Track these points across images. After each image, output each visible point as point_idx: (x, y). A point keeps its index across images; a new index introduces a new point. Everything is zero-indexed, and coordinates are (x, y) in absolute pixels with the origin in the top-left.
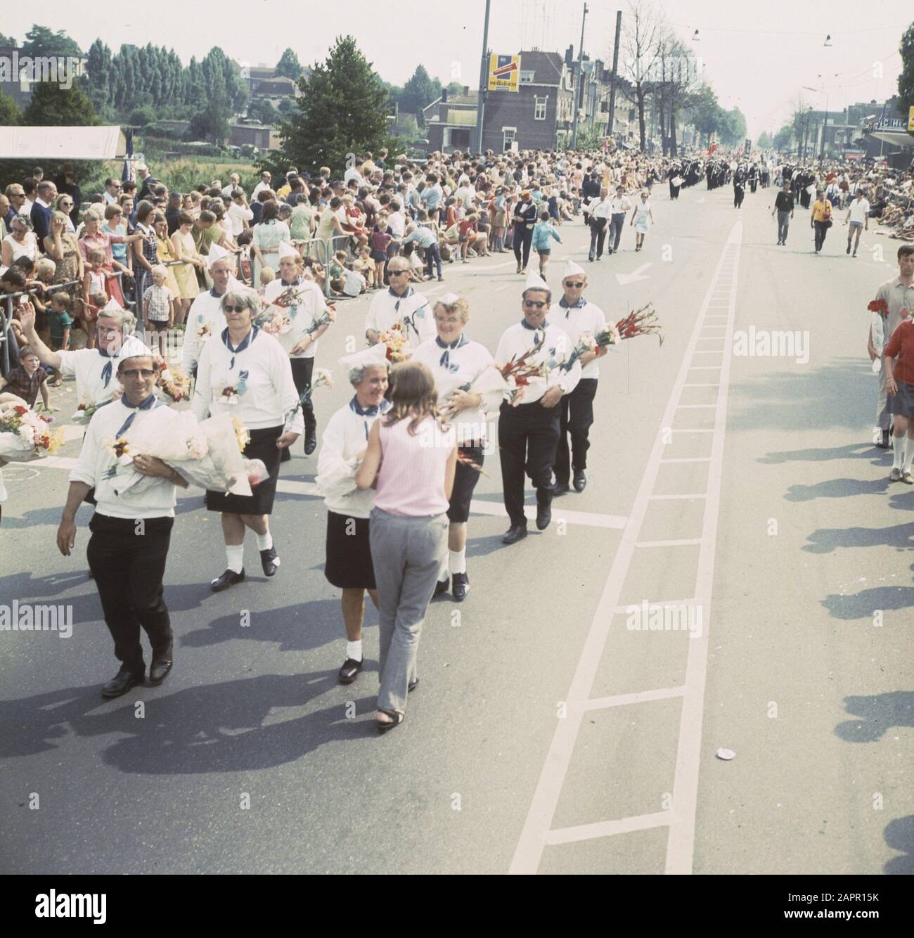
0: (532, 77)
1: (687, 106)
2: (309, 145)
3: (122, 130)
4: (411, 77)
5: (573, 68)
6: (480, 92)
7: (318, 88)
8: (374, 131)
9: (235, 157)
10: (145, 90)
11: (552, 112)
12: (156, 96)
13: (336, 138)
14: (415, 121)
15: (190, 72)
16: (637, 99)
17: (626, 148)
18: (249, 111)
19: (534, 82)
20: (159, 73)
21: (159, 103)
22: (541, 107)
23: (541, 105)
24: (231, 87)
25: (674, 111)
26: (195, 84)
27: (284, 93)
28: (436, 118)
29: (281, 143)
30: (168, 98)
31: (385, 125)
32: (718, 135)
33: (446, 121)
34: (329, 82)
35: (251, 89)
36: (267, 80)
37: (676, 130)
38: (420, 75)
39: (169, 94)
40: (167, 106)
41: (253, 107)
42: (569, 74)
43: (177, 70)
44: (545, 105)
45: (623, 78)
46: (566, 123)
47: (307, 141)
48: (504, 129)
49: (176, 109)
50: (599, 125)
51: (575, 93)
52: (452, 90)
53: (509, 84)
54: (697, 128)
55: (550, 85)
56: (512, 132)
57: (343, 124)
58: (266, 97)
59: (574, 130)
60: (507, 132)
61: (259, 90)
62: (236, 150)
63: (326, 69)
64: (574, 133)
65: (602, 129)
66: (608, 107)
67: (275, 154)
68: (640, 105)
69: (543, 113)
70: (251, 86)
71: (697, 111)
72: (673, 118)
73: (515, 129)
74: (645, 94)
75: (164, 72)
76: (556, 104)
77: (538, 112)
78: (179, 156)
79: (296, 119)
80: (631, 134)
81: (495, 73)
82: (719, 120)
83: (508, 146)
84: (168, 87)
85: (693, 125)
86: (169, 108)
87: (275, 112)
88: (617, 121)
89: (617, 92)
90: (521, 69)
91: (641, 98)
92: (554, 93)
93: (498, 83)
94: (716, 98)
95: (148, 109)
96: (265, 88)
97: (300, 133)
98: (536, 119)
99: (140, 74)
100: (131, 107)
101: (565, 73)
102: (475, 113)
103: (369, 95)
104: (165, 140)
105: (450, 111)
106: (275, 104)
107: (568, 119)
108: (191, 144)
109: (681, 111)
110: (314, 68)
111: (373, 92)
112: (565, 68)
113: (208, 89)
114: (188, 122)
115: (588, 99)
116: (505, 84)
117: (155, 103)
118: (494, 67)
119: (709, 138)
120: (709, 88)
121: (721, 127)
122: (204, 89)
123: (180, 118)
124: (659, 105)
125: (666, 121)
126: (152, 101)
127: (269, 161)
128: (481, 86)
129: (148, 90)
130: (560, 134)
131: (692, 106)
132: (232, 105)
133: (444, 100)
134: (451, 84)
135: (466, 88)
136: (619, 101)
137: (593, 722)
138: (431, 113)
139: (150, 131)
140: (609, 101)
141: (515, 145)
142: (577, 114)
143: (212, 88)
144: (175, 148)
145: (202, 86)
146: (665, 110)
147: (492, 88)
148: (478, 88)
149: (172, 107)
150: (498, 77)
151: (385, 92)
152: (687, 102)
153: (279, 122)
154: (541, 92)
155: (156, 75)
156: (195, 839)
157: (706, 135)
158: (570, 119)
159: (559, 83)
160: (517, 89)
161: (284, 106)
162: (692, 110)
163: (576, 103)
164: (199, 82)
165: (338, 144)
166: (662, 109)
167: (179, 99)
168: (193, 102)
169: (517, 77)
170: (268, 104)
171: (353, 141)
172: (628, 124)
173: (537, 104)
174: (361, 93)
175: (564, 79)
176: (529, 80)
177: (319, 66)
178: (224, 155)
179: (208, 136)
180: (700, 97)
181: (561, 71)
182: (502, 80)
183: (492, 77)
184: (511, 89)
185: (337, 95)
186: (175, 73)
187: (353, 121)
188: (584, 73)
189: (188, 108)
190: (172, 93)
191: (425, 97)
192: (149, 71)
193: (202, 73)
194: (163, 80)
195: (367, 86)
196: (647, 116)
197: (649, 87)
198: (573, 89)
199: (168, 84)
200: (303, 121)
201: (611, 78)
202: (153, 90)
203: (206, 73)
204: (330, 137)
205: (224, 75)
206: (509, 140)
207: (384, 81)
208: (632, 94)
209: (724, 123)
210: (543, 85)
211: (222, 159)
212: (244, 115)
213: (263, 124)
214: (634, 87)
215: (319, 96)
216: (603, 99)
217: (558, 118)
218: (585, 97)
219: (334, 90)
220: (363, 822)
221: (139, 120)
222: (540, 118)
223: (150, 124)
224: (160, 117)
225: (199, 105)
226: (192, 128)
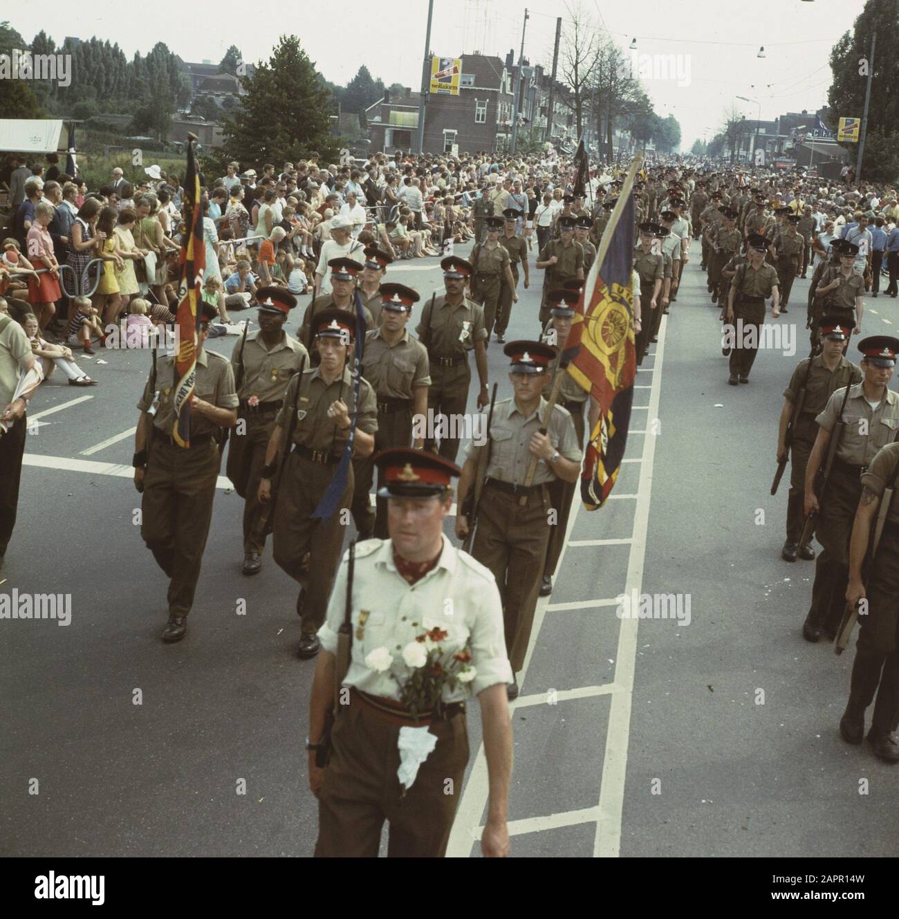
0: (472, 80)
1: (623, 113)
2: (252, 143)
3: (65, 124)
4: (354, 77)
5: (513, 72)
6: (421, 94)
7: (261, 87)
8: (317, 131)
9: (178, 152)
10: (88, 84)
11: (492, 115)
12: (99, 90)
13: (278, 137)
14: (358, 121)
15: (134, 67)
16: (574, 105)
17: (563, 153)
18: (193, 107)
19: (476, 85)
20: (103, 67)
21: (103, 97)
22: (481, 110)
23: (481, 108)
24: (174, 83)
25: (610, 117)
26: (139, 79)
27: (229, 90)
28: (377, 119)
29: (224, 141)
30: (111, 92)
31: (328, 125)
32: (654, 142)
33: (388, 122)
34: (272, 81)
35: (195, 85)
36: (211, 77)
37: (613, 137)
38: (364, 74)
39: (113, 89)
40: (110, 100)
41: (196, 104)
42: (509, 79)
43: (121, 65)
44: (485, 108)
45: (562, 83)
46: (506, 127)
47: (250, 139)
48: (445, 131)
49: (119, 104)
50: (537, 129)
51: (514, 98)
52: (396, 90)
53: (450, 88)
54: (633, 134)
55: (490, 89)
56: (454, 134)
57: (285, 123)
58: (211, 93)
59: (513, 134)
60: (447, 134)
61: (202, 87)
62: (179, 145)
63: (270, 68)
64: (513, 137)
65: (540, 134)
66: (547, 112)
67: (217, 150)
68: (578, 111)
69: (483, 116)
70: (195, 83)
71: (634, 119)
72: (610, 125)
73: (455, 132)
74: (583, 100)
75: (108, 67)
76: (496, 107)
77: (478, 115)
78: (121, 150)
79: (239, 117)
80: (569, 139)
81: (436, 76)
82: (654, 127)
83: (449, 148)
84: (112, 82)
85: (629, 132)
86: (112, 102)
87: (220, 109)
88: (556, 126)
89: (556, 97)
90: (463, 72)
91: (579, 104)
92: (494, 97)
93: (440, 86)
94: (652, 105)
95: (91, 102)
96: (208, 84)
97: (243, 132)
98: (476, 122)
99: (83, 68)
100: (74, 100)
101: (505, 77)
102: (417, 114)
103: (312, 95)
104: (108, 133)
105: (392, 112)
106: (219, 101)
107: (507, 123)
108: (134, 138)
109: (618, 118)
110: (258, 67)
111: (316, 92)
112: (505, 73)
113: (152, 85)
114: (131, 116)
115: (527, 103)
116: (447, 87)
117: (98, 96)
118: (435, 70)
119: (644, 144)
120: (646, 96)
121: (656, 133)
122: (148, 85)
123: (123, 113)
124: (597, 111)
125: (603, 127)
126: (95, 95)
127: (211, 157)
128: (422, 89)
129: (92, 83)
130: (499, 138)
131: (626, 113)
132: (176, 101)
133: (386, 101)
134: (393, 85)
135: (409, 90)
136: (557, 107)
137: (524, 719)
138: (374, 113)
139: (93, 125)
140: (548, 106)
141: (455, 149)
142: (516, 118)
143: (156, 84)
144: (118, 142)
145: (146, 81)
146: (603, 117)
147: (435, 91)
148: (419, 90)
149: (116, 101)
150: (439, 80)
151: (328, 93)
152: (623, 109)
153: (223, 120)
154: (482, 95)
155: (100, 68)
156: (128, 835)
157: (642, 141)
158: (509, 123)
159: (499, 88)
160: (458, 93)
161: (228, 103)
162: (628, 117)
163: (515, 108)
164: (143, 77)
165: (281, 143)
166: (599, 116)
167: (122, 93)
168: (136, 97)
169: (458, 80)
170: (211, 100)
171: (296, 140)
172: (566, 129)
173: (477, 108)
174: (303, 92)
175: (504, 83)
176: (470, 83)
177: (263, 65)
178: (167, 151)
179: (151, 131)
180: (636, 104)
181: (501, 76)
182: (444, 84)
183: (434, 80)
184: (452, 92)
185: (281, 95)
186: (118, 67)
187: (296, 121)
188: (524, 78)
189: (132, 103)
190: (116, 87)
191: (368, 98)
192: (93, 65)
193: (146, 68)
194: (107, 75)
195: (310, 85)
196: (584, 122)
197: (587, 94)
198: (513, 94)
199: (112, 78)
200: (247, 119)
201: (549, 83)
202: (97, 84)
203: (151, 69)
204: (273, 134)
205: (168, 71)
206: (450, 142)
207: (327, 80)
208: (570, 99)
209: (659, 130)
210: (483, 89)
211: (164, 154)
212: (188, 112)
213: (206, 121)
214: (573, 93)
215: (262, 95)
216: (542, 104)
217: (498, 122)
218: (525, 101)
219: (277, 89)
220: (294, 818)
221: (81, 113)
222: (480, 122)
223: (93, 117)
224: (103, 111)
225: (142, 100)
226: (135, 123)
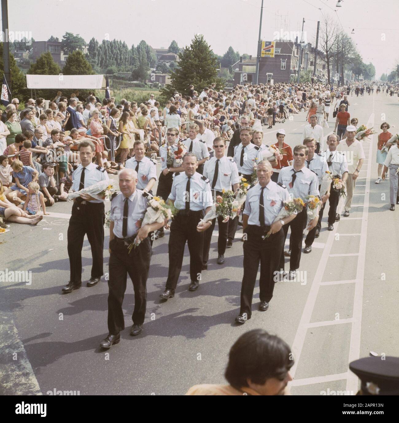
0: (279, 51)
1: (349, 63)
2: (183, 82)
3: (104, 76)
4: (226, 52)
5: (298, 47)
6: (257, 58)
7: (187, 57)
8: (211, 76)
9: (151, 88)
10: (113, 60)
11: (288, 66)
12: (117, 62)
13: (195, 79)
14: (228, 71)
15: (132, 52)
16: (326, 60)
17: (321, 82)
18: (157, 68)
19: (281, 53)
20: (119, 52)
21: (119, 65)
22: (283, 64)
23: (284, 63)
24: (149, 58)
25: (343, 65)
26: (134, 57)
27: (172, 60)
28: (237, 69)
29: (171, 81)
30: (122, 63)
31: (216, 73)
32: (363, 75)
33: (242, 71)
34: (192, 55)
35: (158, 58)
36: (164, 54)
37: (344, 73)
38: (231, 51)
39: (123, 61)
40: (122, 66)
41: (158, 66)
42: (296, 49)
43: (126, 51)
44: (285, 63)
45: (320, 51)
46: (295, 71)
47: (182, 80)
48: (267, 74)
49: (126, 68)
50: (309, 71)
51: (299, 58)
52: (244, 57)
53: (270, 54)
54: (353, 72)
55: (288, 54)
56: (271, 75)
57: (198, 73)
58: (164, 62)
59: (298, 74)
60: (268, 75)
61: (161, 58)
62: (151, 85)
63: (190, 49)
64: (298, 75)
65: (311, 73)
66: (314, 64)
67: (168, 86)
68: (328, 62)
69: (284, 66)
70: (158, 57)
71: (353, 65)
72: (342, 68)
73: (272, 74)
74: (330, 58)
75: (121, 52)
76: (290, 62)
77: (282, 66)
78: (127, 87)
79: (177, 71)
80: (324, 75)
81: (264, 49)
82: (363, 68)
83: (269, 81)
84: (123, 58)
85: (351, 71)
86: (123, 67)
87: (168, 68)
88: (318, 70)
89: (318, 57)
90: (276, 47)
91: (328, 59)
92: (289, 58)
93: (265, 54)
94: (362, 59)
95: (114, 68)
96: (163, 58)
97: (180, 77)
98: (281, 69)
99: (110, 53)
100: (107, 66)
101: (294, 49)
102: (255, 67)
103: (209, 60)
104: (121, 81)
105: (243, 66)
106: (168, 65)
107: (296, 69)
108: (132, 82)
109: (346, 65)
110: (185, 49)
111: (211, 58)
112: (294, 47)
113: (139, 59)
114: (131, 73)
115: (304, 60)
116: (269, 54)
117: (117, 65)
118: (263, 47)
119: (358, 77)
120: (359, 55)
121: (364, 71)
122: (137, 59)
123: (127, 71)
124: (337, 62)
125: (339, 70)
126: (116, 64)
127: (166, 89)
128: (258, 55)
129: (114, 59)
130: (292, 76)
131: (351, 63)
132: (150, 65)
133: (241, 61)
134: (244, 55)
135: (251, 56)
136: (318, 61)
137: (312, 333)
138: (235, 67)
139: (115, 77)
140: (314, 61)
141: (272, 81)
142: (300, 67)
143: (141, 58)
144: (125, 84)
145: (137, 57)
146: (339, 65)
147: (263, 56)
148: (256, 56)
149: (124, 66)
150: (265, 51)
151: (216, 58)
152: (349, 61)
153: (170, 72)
154: (284, 57)
155: (117, 52)
156: (140, 379)
157: (357, 75)
158: (297, 69)
159: (292, 54)
160: (274, 56)
161: (172, 65)
162: (351, 64)
163: (299, 62)
164: (135, 55)
165: (196, 81)
166: (337, 65)
167: (127, 63)
168: (133, 64)
169: (273, 50)
170: (165, 65)
171: (202, 80)
172: (322, 71)
173: (282, 63)
174: (205, 59)
175: (294, 52)
176: (278, 52)
177: (188, 48)
178: (146, 87)
179: (140, 79)
180: (355, 58)
181: (292, 48)
182: (267, 52)
183: (263, 51)
184: (271, 56)
185: (195, 60)
186: (125, 52)
187: (202, 71)
188: (303, 49)
189: (131, 67)
190: (124, 60)
191: (233, 60)
192: (115, 51)
193: (137, 52)
194: (120, 55)
195: (208, 56)
196: (331, 67)
197: (332, 55)
198: (298, 56)
199: (122, 57)
200: (181, 72)
201: (314, 51)
202: (116, 59)
203: (139, 52)
204: (192, 78)
205: (146, 52)
206: (270, 79)
207: (215, 54)
208: (324, 58)
209: (365, 70)
210: (284, 54)
211: (145, 88)
212: (155, 70)
213: (163, 73)
214: (325, 55)
215: (188, 61)
216: (311, 60)
217: (291, 69)
218: (303, 59)
219: (194, 58)
220: (211, 374)
221: (110, 72)
222: (283, 69)
223: (115, 74)
224: (119, 71)
225: (135, 66)
226: (133, 76)
